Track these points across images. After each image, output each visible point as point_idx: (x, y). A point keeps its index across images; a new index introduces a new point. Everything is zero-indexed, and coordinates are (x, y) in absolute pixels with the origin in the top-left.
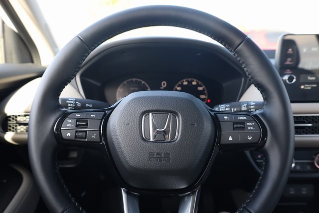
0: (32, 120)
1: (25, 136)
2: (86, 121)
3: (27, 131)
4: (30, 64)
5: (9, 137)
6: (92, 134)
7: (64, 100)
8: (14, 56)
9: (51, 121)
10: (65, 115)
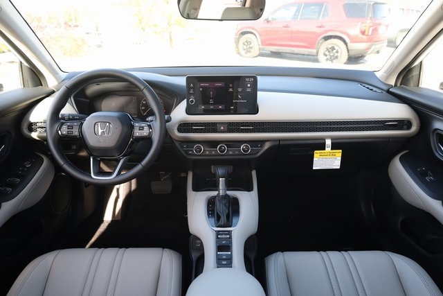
0: (48, 125)
1: (45, 134)
2: (72, 126)
3: (45, 131)
4: (40, 87)
5: (34, 135)
6: (76, 132)
7: (62, 115)
8: (30, 83)
9: (56, 126)
10: (62, 124)
